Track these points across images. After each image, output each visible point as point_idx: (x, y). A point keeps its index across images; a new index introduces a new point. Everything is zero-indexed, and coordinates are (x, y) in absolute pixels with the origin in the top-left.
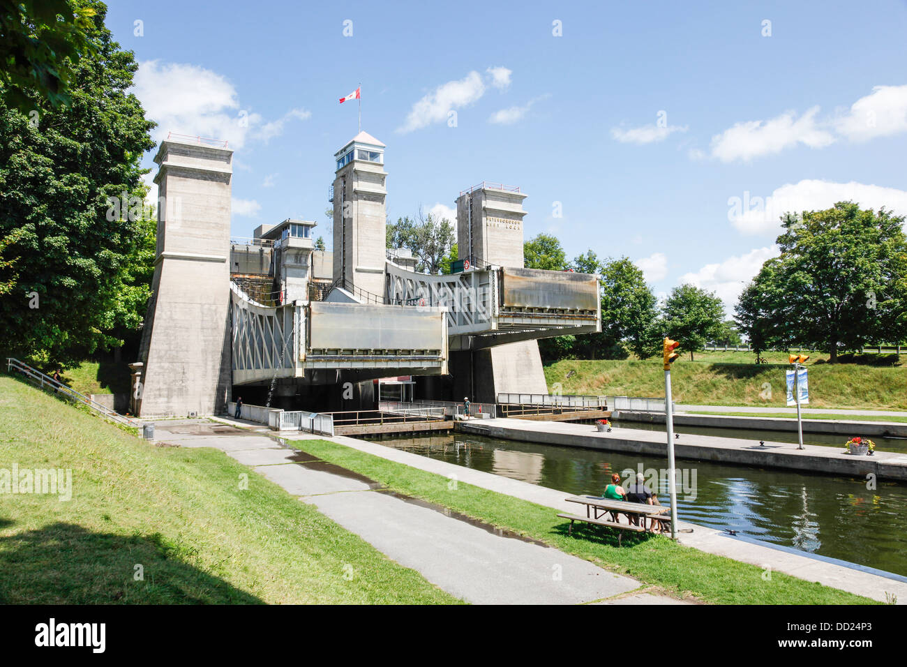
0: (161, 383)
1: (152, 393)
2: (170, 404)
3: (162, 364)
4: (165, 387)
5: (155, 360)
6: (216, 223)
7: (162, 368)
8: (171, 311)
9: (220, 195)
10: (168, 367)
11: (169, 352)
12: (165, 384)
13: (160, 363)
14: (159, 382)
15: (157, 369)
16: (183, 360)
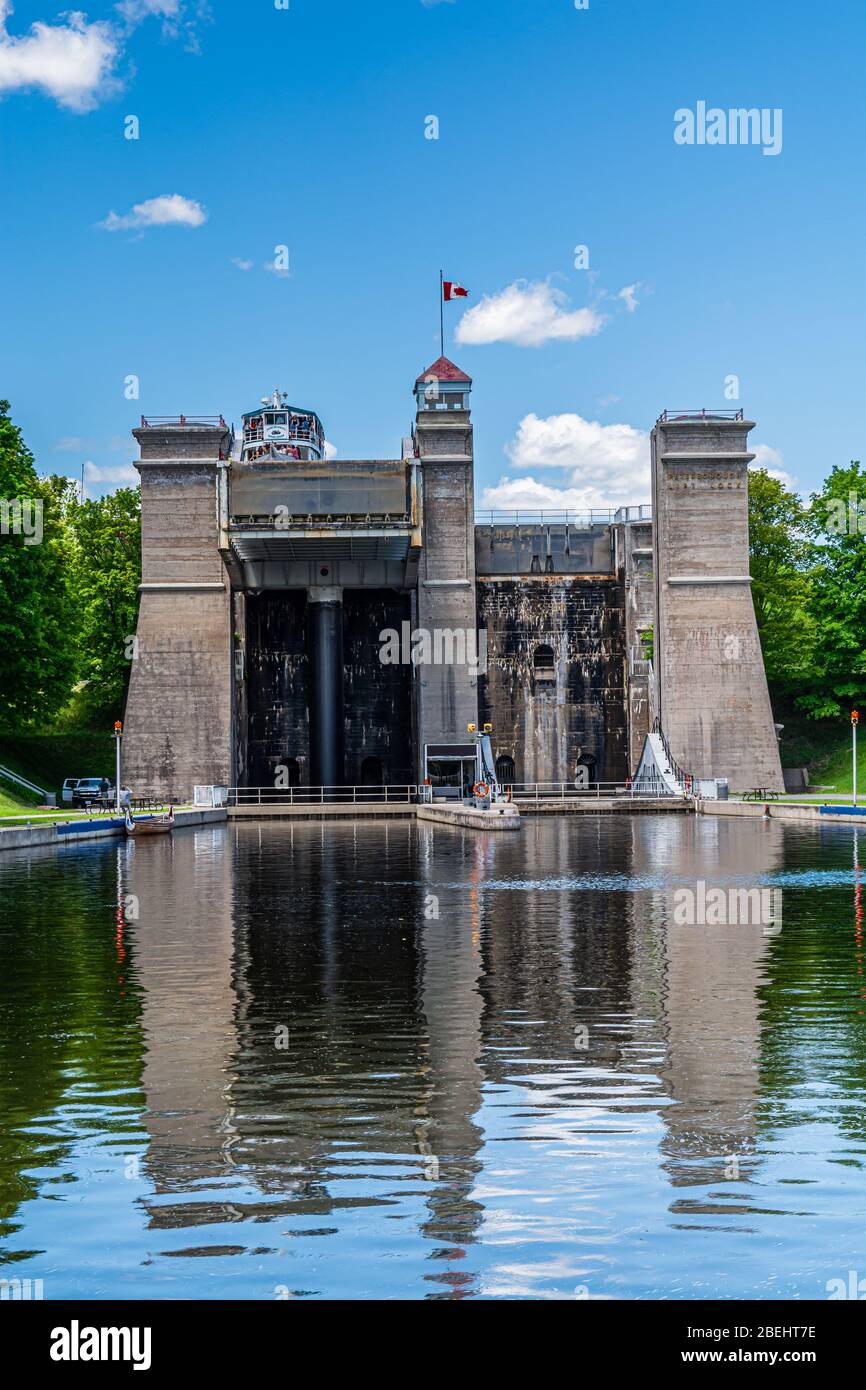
0: (140, 760)
1: (128, 773)
2: (151, 788)
3: (142, 735)
4: (144, 764)
5: (132, 730)
6: (209, 537)
7: (141, 740)
8: (151, 664)
9: (213, 496)
10: (148, 739)
11: (149, 719)
12: (145, 760)
13: (138, 733)
14: (136, 759)
15: (133, 742)
16: (168, 730)
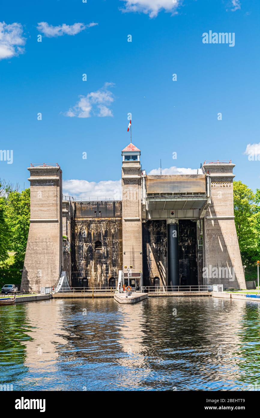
1: (25, 282)
2: (32, 288)
6: (53, 204)
8: (33, 246)
9: (54, 190)
10: (31, 271)
11: (32, 265)
12: (30, 278)
13: (28, 269)
14: (27, 278)
16: (38, 268)
